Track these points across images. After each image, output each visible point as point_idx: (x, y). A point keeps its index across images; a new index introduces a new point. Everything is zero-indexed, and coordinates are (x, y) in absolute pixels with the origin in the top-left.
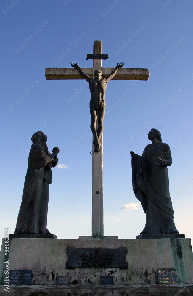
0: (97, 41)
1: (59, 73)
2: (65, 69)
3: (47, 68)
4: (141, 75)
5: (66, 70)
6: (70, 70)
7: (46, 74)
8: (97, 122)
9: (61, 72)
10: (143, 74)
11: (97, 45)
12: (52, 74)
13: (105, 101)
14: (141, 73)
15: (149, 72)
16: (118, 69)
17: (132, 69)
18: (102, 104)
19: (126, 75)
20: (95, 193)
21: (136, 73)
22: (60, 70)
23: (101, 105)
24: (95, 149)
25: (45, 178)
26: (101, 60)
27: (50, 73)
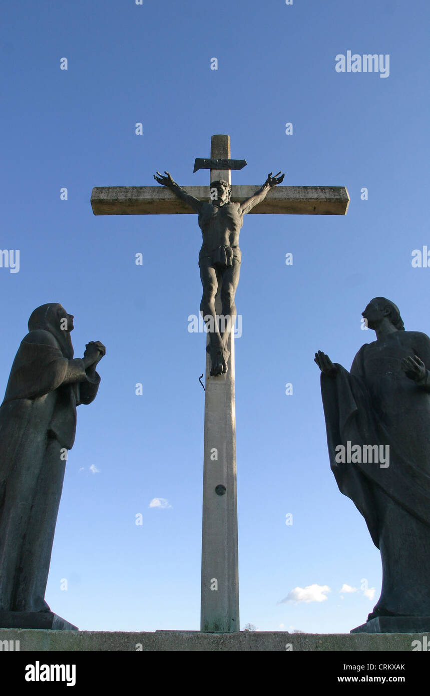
0: (219, 135)
1: (125, 197)
2: (141, 188)
3: (97, 188)
4: (329, 200)
5: (142, 190)
6: (154, 191)
7: (93, 198)
8: (219, 296)
9: (129, 195)
10: (333, 197)
11: (219, 143)
12: (109, 198)
13: (238, 248)
14: (328, 196)
15: (347, 193)
16: (271, 186)
17: (306, 188)
18: (233, 253)
19: (291, 200)
20: (212, 491)
21: (315, 195)
22: (127, 192)
23: (229, 255)
24: (213, 365)
25: (53, 429)
26: (230, 171)
27: (103, 196)
